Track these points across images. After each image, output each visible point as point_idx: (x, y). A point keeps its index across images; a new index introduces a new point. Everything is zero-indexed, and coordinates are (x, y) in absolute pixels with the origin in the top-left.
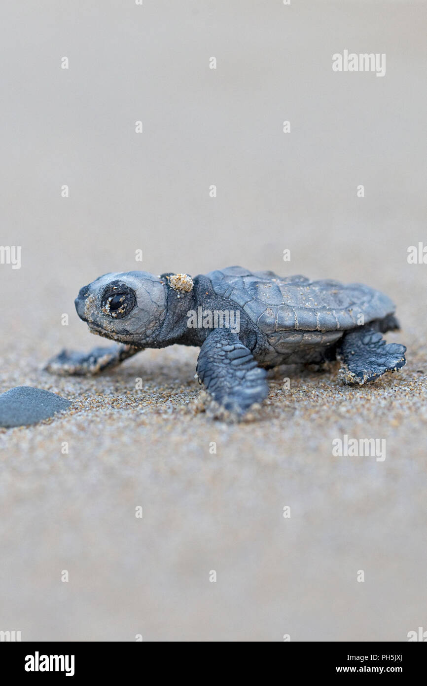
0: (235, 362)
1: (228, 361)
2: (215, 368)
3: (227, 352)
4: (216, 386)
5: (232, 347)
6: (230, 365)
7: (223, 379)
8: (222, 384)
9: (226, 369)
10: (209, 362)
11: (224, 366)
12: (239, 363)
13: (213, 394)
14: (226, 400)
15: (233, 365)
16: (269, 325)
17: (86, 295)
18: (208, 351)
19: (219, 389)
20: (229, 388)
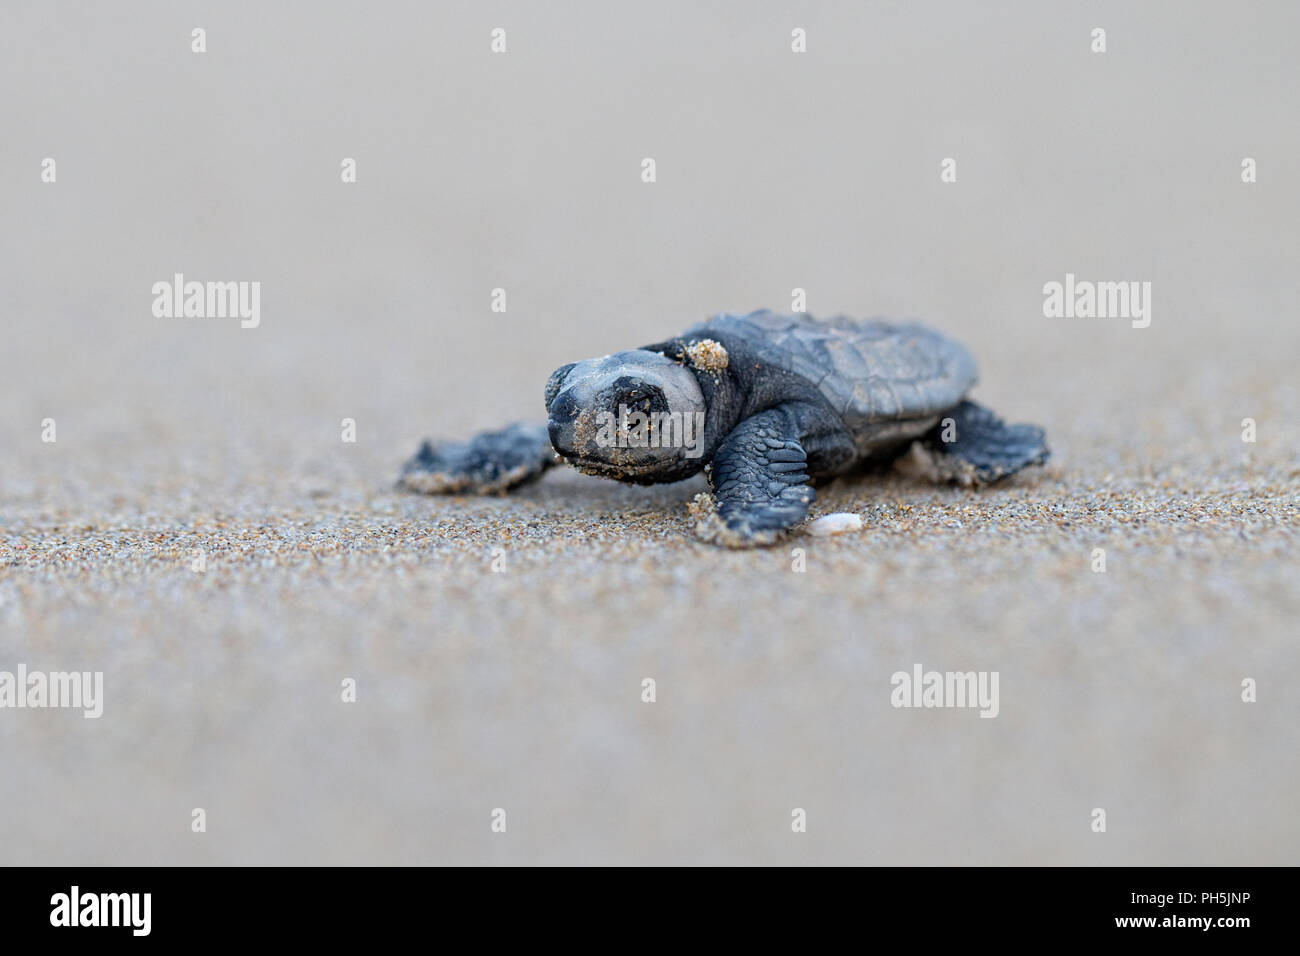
0: (775, 466)
1: (765, 461)
2: (740, 464)
3: (771, 448)
4: (731, 492)
5: (783, 443)
6: (767, 468)
7: (746, 485)
8: (741, 494)
9: (757, 472)
10: (735, 452)
11: (757, 465)
12: (781, 470)
13: (720, 504)
14: (736, 514)
15: (771, 471)
16: (861, 415)
17: (574, 412)
18: (741, 435)
19: (733, 498)
20: (749, 502)
